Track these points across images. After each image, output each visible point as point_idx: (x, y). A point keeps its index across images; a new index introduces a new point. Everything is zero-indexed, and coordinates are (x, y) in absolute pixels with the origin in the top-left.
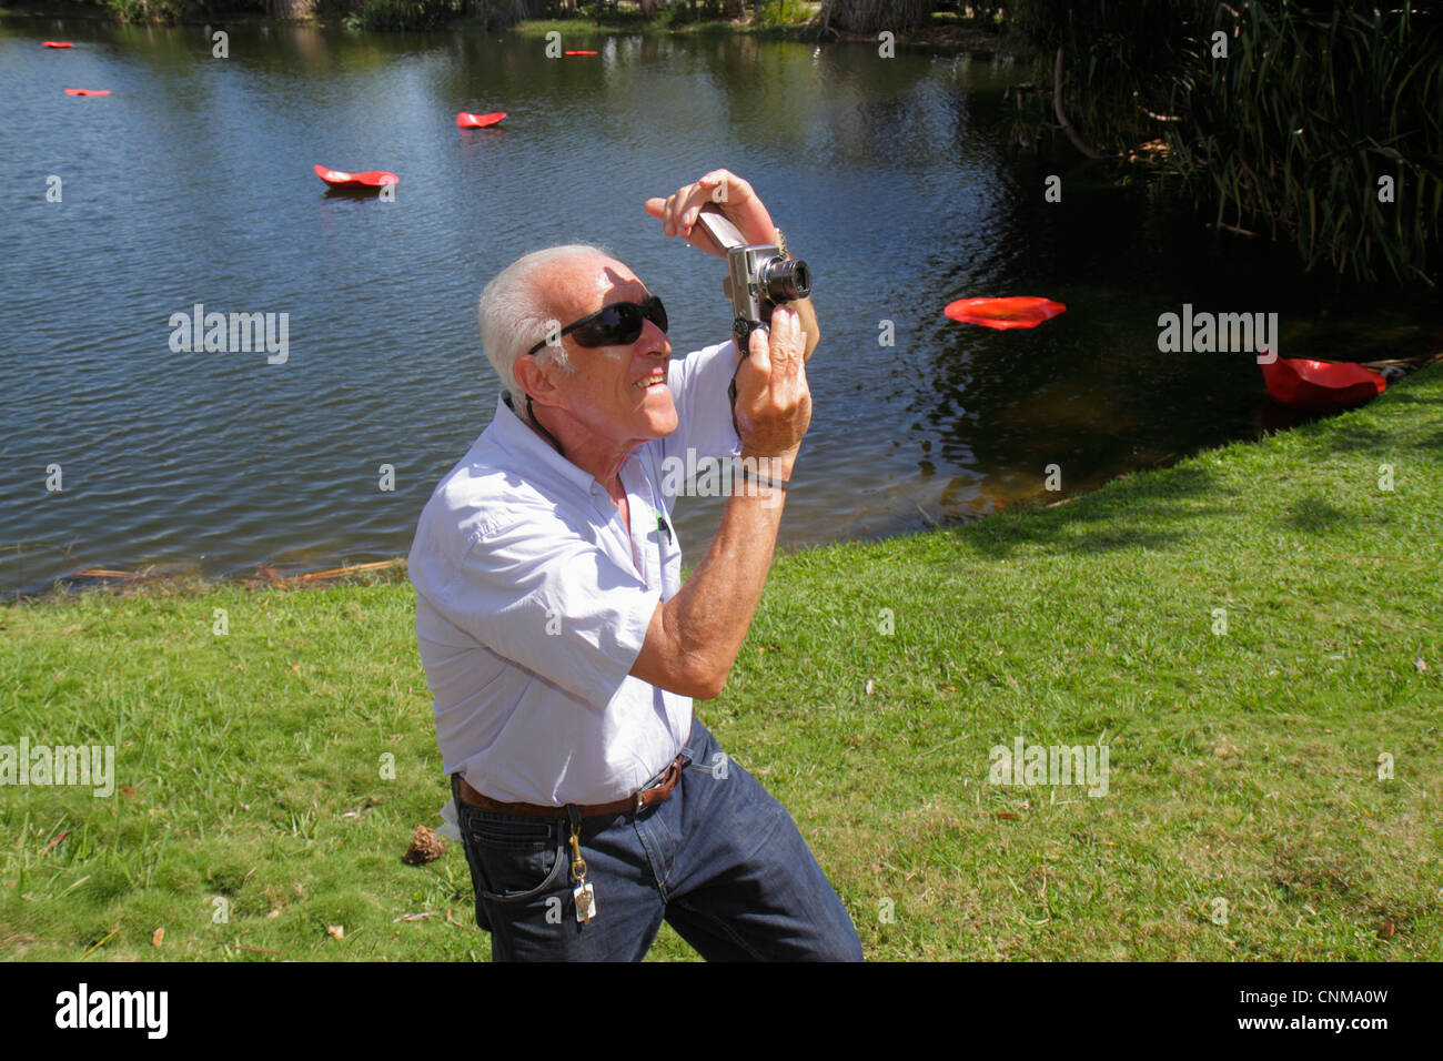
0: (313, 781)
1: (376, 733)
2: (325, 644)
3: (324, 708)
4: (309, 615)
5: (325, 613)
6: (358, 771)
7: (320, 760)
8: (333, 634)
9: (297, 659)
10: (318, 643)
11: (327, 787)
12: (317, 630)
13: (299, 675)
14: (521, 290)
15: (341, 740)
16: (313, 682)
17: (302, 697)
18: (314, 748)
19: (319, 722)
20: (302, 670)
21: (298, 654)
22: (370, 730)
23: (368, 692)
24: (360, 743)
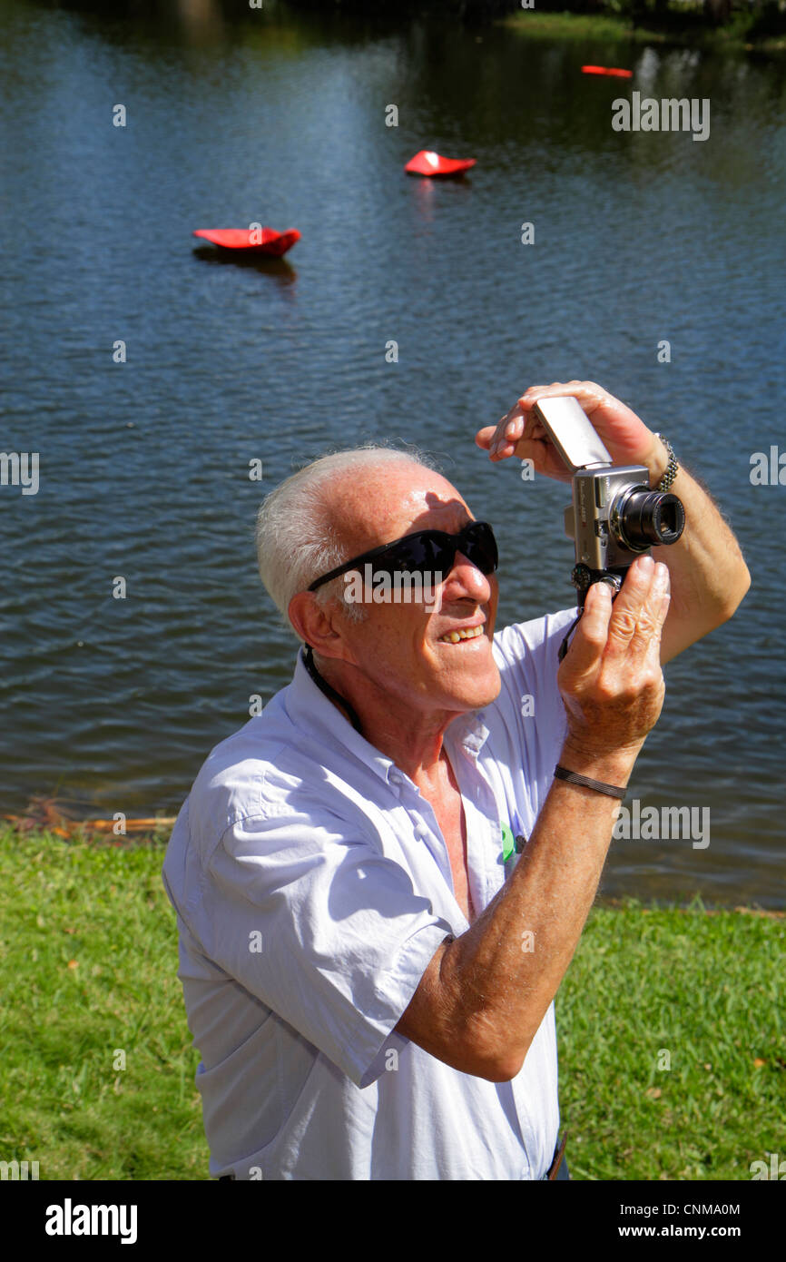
0: (77, 1145)
1: (175, 1086)
2: (119, 938)
3: (106, 1035)
4: (98, 885)
5: (121, 886)
6: (143, 1141)
7: (91, 1114)
8: (130, 922)
9: (77, 952)
10: (108, 932)
11: (96, 1157)
12: (108, 912)
13: (77, 978)
14: (306, 507)
15: (123, 1089)
16: (95, 990)
17: (77, 1013)
18: (85, 1094)
19: (97, 1055)
20: (81, 970)
21: (79, 945)
22: (167, 1079)
23: (171, 1020)
24: (151, 1097)
